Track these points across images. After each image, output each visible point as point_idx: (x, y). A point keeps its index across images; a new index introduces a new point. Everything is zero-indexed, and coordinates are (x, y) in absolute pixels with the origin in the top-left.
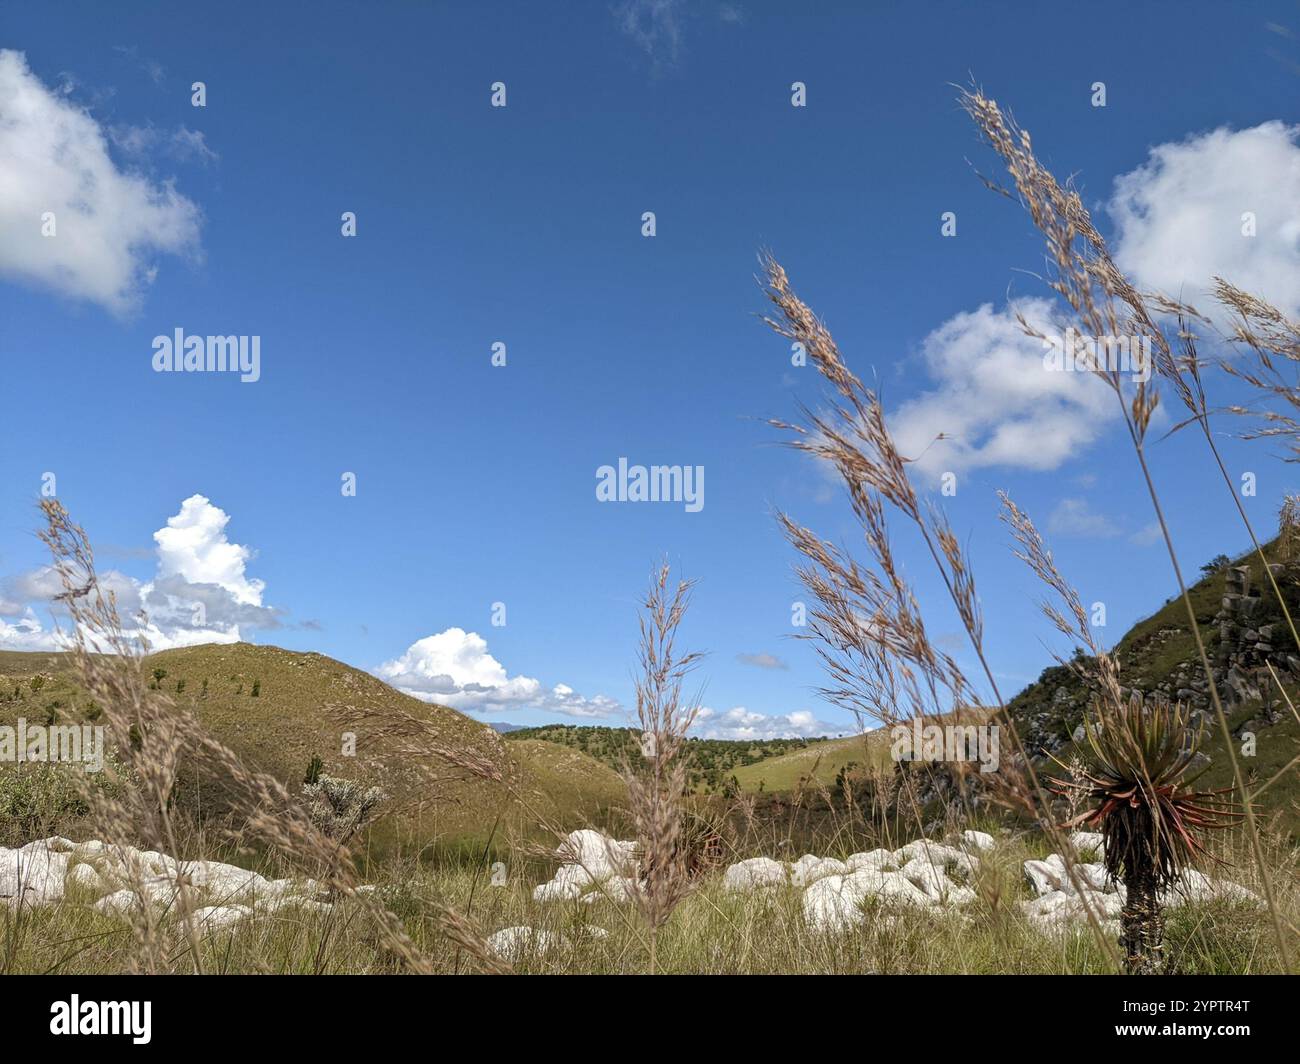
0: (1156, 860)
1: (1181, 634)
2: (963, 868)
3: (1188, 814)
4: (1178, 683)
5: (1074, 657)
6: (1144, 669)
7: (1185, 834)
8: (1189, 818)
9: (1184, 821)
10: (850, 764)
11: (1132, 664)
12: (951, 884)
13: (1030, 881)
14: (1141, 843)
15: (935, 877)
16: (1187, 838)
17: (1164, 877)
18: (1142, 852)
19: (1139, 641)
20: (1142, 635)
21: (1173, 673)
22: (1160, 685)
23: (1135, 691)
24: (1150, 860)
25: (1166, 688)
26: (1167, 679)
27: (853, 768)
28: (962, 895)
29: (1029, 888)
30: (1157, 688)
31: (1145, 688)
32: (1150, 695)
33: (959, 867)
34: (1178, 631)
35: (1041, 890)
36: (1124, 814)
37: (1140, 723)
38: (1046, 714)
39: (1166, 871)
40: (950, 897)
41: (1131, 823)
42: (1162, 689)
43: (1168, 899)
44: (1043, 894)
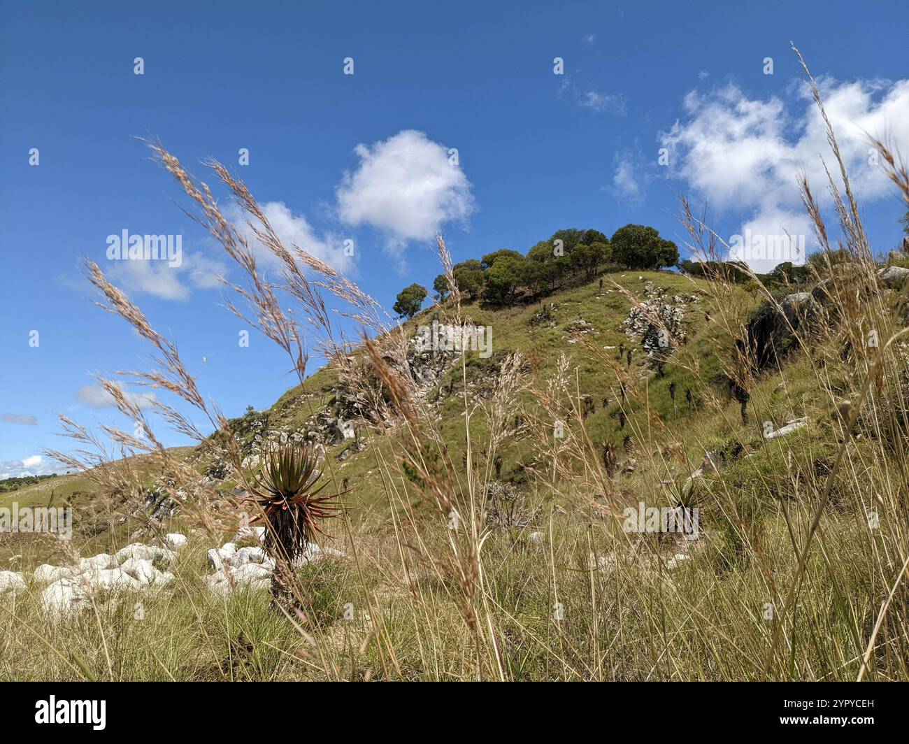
0: (294, 539)
1: (313, 397)
2: (166, 560)
3: (314, 510)
4: (309, 428)
5: (247, 412)
6: (290, 419)
7: (312, 523)
8: (314, 513)
9: (312, 514)
10: (75, 494)
11: (282, 416)
12: (157, 572)
13: (211, 562)
14: (287, 531)
15: (145, 568)
16: (313, 524)
17: (298, 549)
18: (287, 536)
19: (288, 402)
20: (290, 398)
21: (307, 421)
22: (298, 429)
23: (283, 434)
24: (291, 540)
25: (302, 431)
26: (303, 425)
27: (77, 496)
28: (166, 577)
29: (210, 567)
30: (296, 431)
31: (289, 431)
32: (292, 436)
33: (163, 559)
34: (312, 395)
35: (218, 567)
36: (278, 514)
37: (292, 459)
38: (225, 450)
39: (299, 545)
40: (157, 581)
41: (282, 519)
42: (299, 432)
43: (299, 562)
44: (219, 570)
